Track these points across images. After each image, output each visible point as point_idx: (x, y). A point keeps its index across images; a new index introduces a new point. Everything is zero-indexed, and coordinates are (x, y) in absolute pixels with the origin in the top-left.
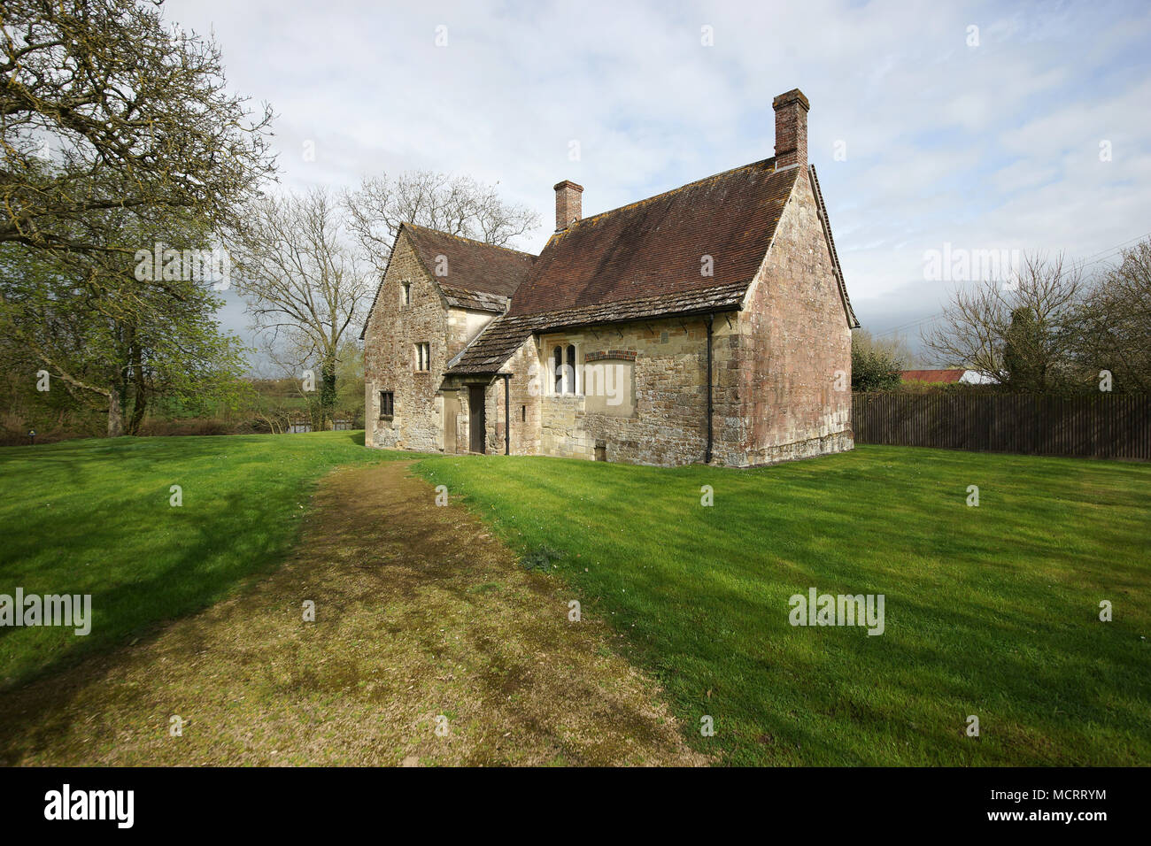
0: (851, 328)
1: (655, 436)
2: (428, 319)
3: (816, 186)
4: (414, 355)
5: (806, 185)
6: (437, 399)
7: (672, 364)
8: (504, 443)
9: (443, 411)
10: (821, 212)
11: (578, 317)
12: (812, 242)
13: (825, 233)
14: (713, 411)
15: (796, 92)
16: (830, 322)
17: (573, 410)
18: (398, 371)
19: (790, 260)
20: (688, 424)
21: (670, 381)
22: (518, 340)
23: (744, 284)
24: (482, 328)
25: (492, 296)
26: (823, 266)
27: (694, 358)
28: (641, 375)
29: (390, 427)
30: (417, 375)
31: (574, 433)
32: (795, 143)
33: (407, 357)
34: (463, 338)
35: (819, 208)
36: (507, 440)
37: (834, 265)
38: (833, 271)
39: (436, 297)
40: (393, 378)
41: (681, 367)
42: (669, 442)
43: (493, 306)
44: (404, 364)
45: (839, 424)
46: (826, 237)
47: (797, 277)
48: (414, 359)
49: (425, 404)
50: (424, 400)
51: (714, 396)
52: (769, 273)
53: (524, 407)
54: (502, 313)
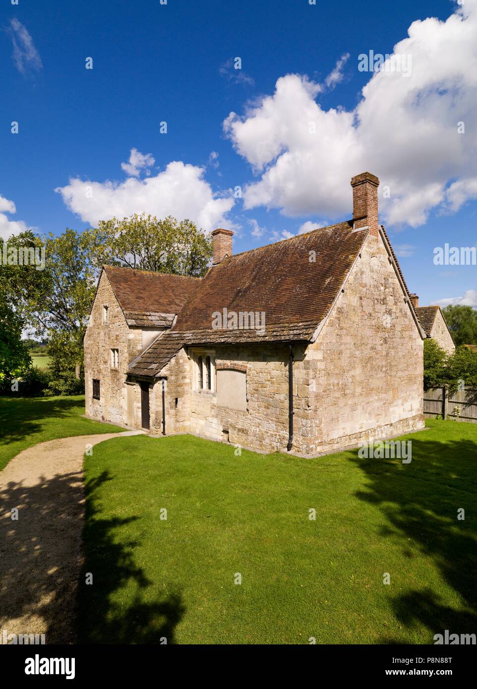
0: (422, 339)
1: (258, 427)
2: (118, 333)
3: (386, 240)
4: (110, 357)
5: (377, 241)
6: (123, 389)
7: (269, 377)
8: (162, 425)
9: (126, 397)
10: (392, 258)
11: (212, 336)
12: (383, 282)
13: (396, 272)
14: (294, 413)
15: (366, 175)
16: (402, 337)
17: (209, 402)
18: (102, 366)
19: (361, 298)
20: (279, 422)
21: (268, 389)
22: (174, 352)
23: (315, 322)
24: (154, 339)
25: (163, 315)
26: (395, 296)
27: (282, 374)
28: (250, 382)
29: (98, 404)
30: (112, 370)
31: (210, 419)
32: (366, 211)
33: (106, 358)
34: (139, 348)
35: (390, 255)
36: (164, 423)
37: (405, 295)
38: (405, 299)
39: (123, 318)
40: (99, 372)
41: (274, 379)
42: (267, 432)
43: (163, 323)
44: (105, 362)
45: (411, 410)
46: (397, 275)
47: (369, 310)
48: (111, 359)
49: (117, 391)
50: (116, 388)
51: (294, 403)
52: (340, 311)
53: (177, 399)
54: (170, 328)
